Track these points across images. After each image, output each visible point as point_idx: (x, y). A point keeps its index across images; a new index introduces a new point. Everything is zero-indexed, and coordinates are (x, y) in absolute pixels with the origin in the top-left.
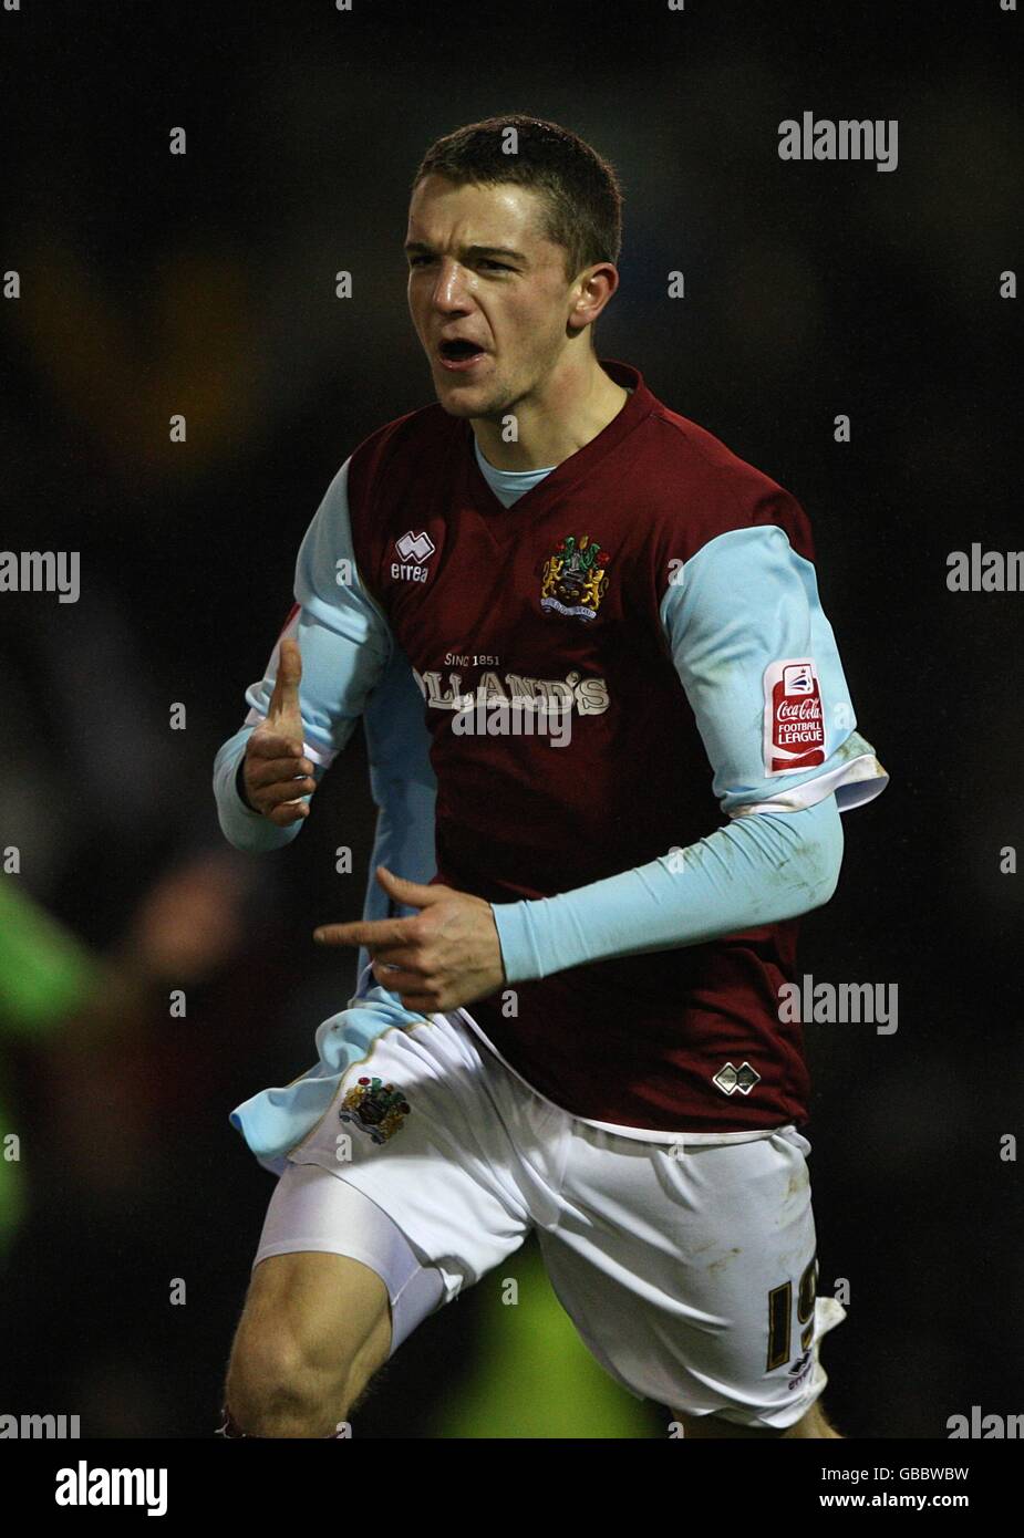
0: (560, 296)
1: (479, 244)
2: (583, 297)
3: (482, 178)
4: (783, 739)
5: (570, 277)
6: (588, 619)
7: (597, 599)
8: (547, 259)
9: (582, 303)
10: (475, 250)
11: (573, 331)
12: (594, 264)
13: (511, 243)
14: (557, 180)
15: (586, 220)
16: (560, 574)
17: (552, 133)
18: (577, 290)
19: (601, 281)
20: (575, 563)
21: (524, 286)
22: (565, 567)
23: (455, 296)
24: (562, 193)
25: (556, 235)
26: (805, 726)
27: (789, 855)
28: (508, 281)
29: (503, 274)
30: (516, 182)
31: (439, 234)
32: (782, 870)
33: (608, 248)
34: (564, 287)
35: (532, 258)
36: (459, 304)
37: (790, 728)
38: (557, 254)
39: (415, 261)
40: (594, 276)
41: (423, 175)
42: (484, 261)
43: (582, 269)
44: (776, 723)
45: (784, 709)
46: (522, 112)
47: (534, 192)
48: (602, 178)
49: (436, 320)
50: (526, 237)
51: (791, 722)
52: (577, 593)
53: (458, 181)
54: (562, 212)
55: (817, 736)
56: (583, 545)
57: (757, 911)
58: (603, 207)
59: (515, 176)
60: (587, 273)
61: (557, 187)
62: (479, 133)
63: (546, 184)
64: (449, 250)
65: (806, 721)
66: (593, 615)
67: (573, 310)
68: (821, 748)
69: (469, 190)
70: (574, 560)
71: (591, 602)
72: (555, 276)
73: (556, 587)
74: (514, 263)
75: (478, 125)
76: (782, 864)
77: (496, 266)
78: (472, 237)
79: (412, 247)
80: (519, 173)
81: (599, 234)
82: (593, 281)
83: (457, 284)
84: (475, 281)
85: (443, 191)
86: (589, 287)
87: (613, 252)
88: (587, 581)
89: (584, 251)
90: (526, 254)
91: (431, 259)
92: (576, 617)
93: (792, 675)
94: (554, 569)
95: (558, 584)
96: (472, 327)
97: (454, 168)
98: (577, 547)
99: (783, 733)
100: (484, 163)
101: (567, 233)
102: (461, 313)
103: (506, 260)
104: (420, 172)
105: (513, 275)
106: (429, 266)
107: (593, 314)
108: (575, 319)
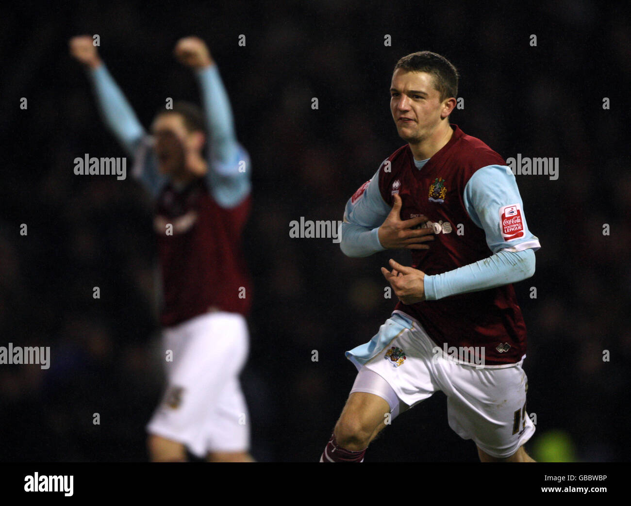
0: (438, 108)
1: (413, 90)
2: (445, 108)
3: (415, 70)
4: (507, 231)
5: (441, 101)
6: (442, 203)
7: (443, 196)
8: (435, 95)
9: (445, 110)
10: (412, 92)
11: (443, 118)
12: (449, 98)
13: (423, 90)
14: (438, 72)
15: (446, 84)
16: (433, 190)
17: (437, 57)
18: (443, 105)
19: (451, 103)
20: (438, 186)
21: (427, 103)
22: (435, 187)
23: (405, 106)
24: (440, 75)
25: (438, 88)
26: (514, 226)
27: (517, 262)
28: (422, 102)
29: (420, 99)
30: (425, 72)
31: (401, 86)
32: (515, 266)
33: (453, 93)
34: (439, 104)
35: (430, 95)
36: (407, 108)
37: (509, 227)
38: (438, 94)
39: (393, 95)
40: (450, 101)
41: (397, 68)
42: (415, 95)
43: (445, 98)
44: (503, 226)
45: (505, 222)
46: (428, 50)
47: (431, 75)
48: (452, 71)
49: (398, 113)
50: (428, 88)
51: (508, 225)
52: (438, 195)
53: (407, 70)
54: (439, 81)
55: (520, 228)
56: (440, 180)
57: (507, 279)
58: (452, 80)
59: (425, 70)
60: (447, 100)
61: (438, 73)
62: (415, 56)
63: (435, 72)
64: (404, 92)
65: (515, 224)
66: (443, 201)
67: (442, 111)
68: (522, 231)
69: (410, 73)
70: (437, 185)
71: (442, 197)
72: (437, 100)
73: (432, 194)
74: (424, 96)
75: (414, 54)
76: (515, 265)
77: (418, 97)
78: (411, 87)
79: (393, 90)
80: (426, 68)
81: (451, 88)
82: (449, 103)
83: (406, 103)
84: (411, 101)
85: (403, 74)
86: (447, 105)
87: (455, 95)
88: (441, 191)
89: (445, 93)
90: (428, 93)
91: (398, 94)
92: (438, 202)
93: (507, 211)
94: (432, 189)
95: (433, 193)
96: (410, 115)
97: (406, 67)
98: (438, 181)
99: (506, 229)
100: (416, 65)
101: (441, 87)
102: (406, 111)
103: (421, 95)
104: (396, 67)
105: (424, 100)
106: (398, 97)
107: (448, 113)
108: (443, 115)
